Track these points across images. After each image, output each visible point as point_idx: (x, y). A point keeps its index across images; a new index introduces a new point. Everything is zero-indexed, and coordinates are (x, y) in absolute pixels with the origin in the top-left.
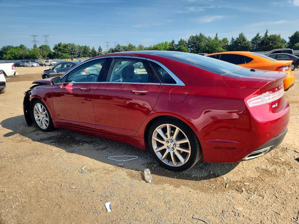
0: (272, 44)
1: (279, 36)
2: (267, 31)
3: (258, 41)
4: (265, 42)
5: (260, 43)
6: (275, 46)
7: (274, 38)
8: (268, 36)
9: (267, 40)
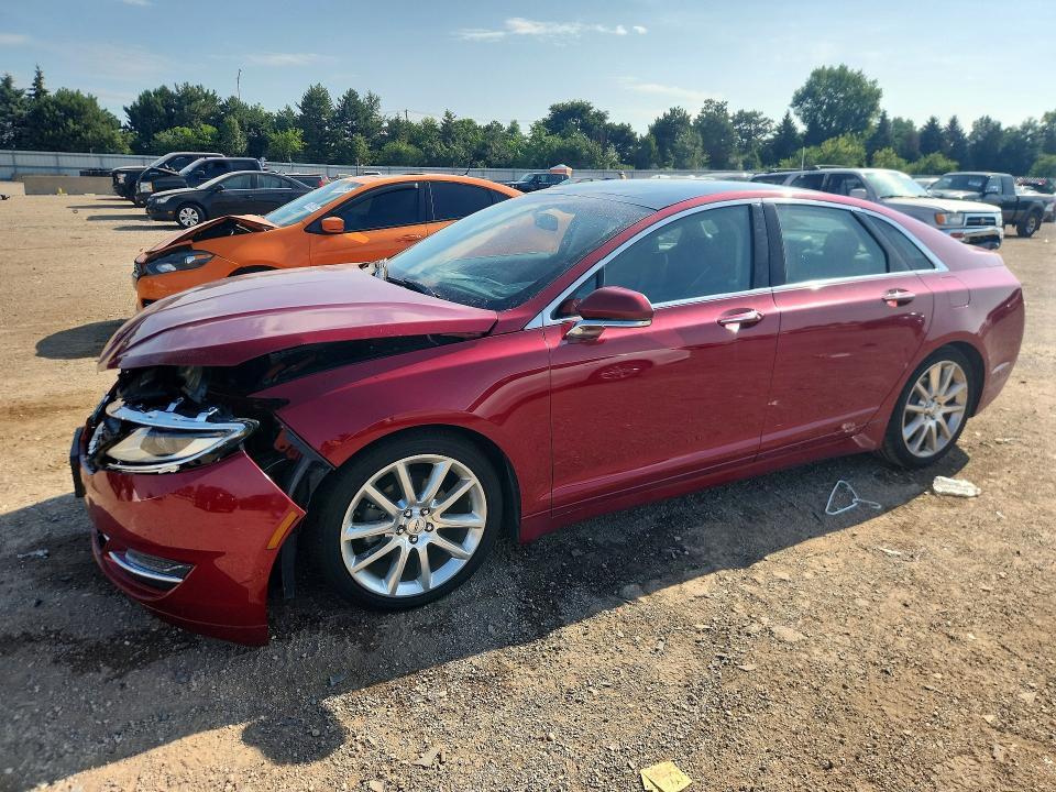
0: (77, 127)
1: (92, 101)
2: (39, 74)
3: (14, 107)
4: (48, 115)
5: (28, 116)
6: (89, 135)
7: (79, 105)
8: (45, 92)
9: (51, 108)
